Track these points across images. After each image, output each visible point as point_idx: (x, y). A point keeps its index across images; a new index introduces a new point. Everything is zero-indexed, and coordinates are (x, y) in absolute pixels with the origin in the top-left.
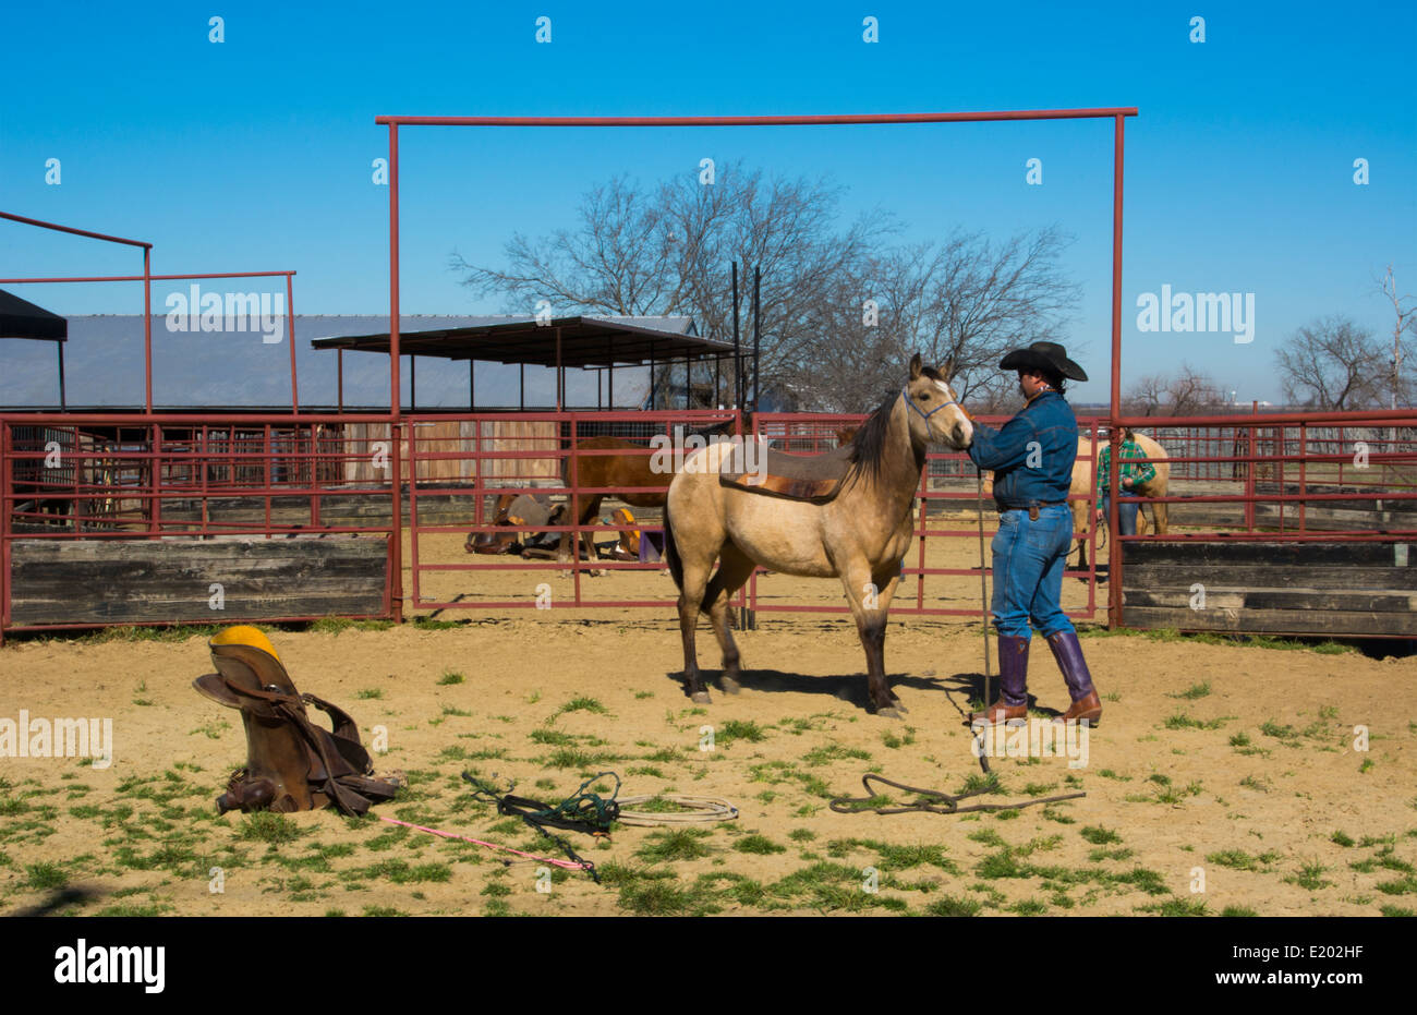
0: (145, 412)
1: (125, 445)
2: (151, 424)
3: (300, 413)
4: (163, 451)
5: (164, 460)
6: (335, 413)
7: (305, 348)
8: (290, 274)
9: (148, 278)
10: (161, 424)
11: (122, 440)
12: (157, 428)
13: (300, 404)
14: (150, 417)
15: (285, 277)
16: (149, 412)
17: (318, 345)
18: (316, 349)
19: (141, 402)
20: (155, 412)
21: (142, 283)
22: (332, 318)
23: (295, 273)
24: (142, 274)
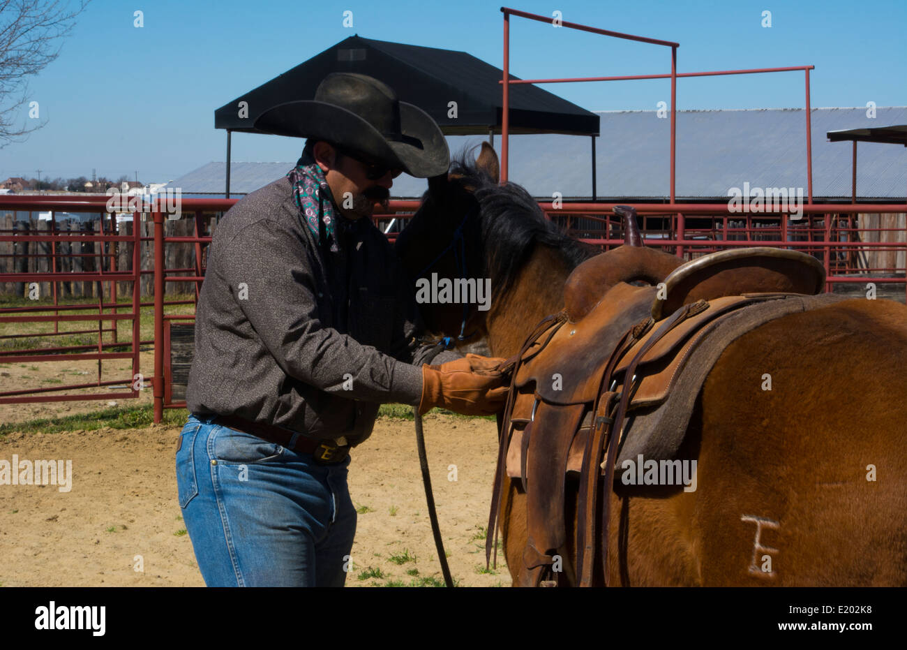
0: (668, 202)
1: (649, 233)
2: (675, 212)
3: (815, 203)
4: (685, 238)
5: (686, 246)
6: (849, 203)
7: (820, 139)
8: (808, 69)
9: (674, 76)
10: (684, 213)
11: (648, 228)
12: (680, 216)
13: (814, 195)
14: (672, 206)
15: (804, 71)
16: (672, 201)
17: (834, 137)
18: (832, 141)
19: (666, 194)
20: (677, 202)
21: (669, 80)
22: (848, 112)
23: (813, 68)
24: (669, 72)
